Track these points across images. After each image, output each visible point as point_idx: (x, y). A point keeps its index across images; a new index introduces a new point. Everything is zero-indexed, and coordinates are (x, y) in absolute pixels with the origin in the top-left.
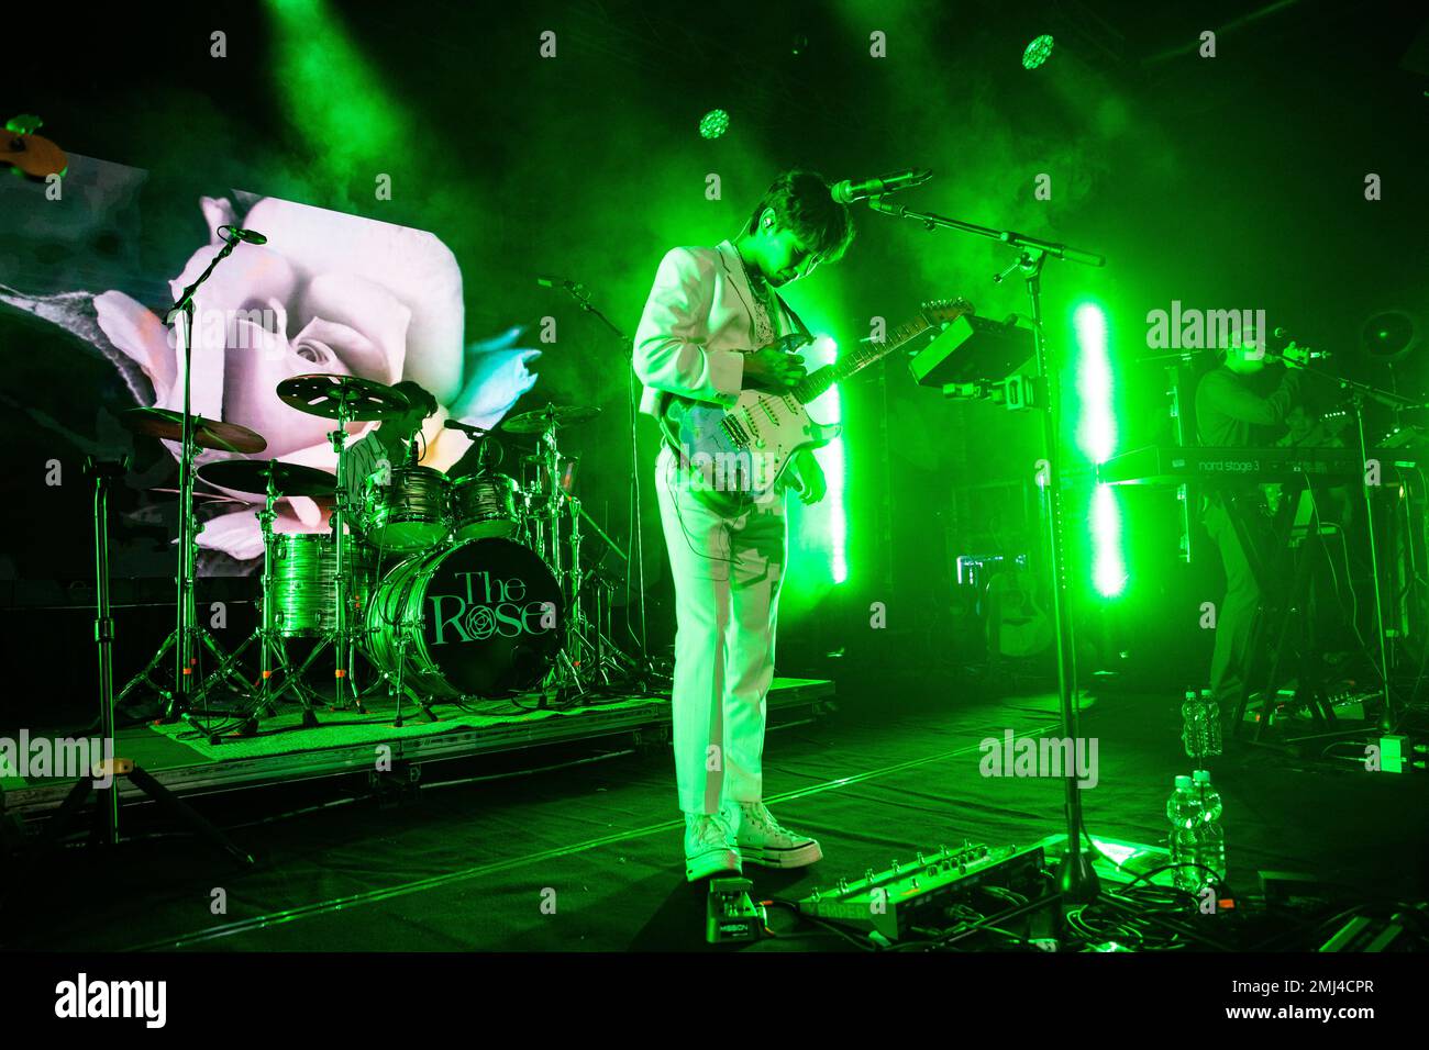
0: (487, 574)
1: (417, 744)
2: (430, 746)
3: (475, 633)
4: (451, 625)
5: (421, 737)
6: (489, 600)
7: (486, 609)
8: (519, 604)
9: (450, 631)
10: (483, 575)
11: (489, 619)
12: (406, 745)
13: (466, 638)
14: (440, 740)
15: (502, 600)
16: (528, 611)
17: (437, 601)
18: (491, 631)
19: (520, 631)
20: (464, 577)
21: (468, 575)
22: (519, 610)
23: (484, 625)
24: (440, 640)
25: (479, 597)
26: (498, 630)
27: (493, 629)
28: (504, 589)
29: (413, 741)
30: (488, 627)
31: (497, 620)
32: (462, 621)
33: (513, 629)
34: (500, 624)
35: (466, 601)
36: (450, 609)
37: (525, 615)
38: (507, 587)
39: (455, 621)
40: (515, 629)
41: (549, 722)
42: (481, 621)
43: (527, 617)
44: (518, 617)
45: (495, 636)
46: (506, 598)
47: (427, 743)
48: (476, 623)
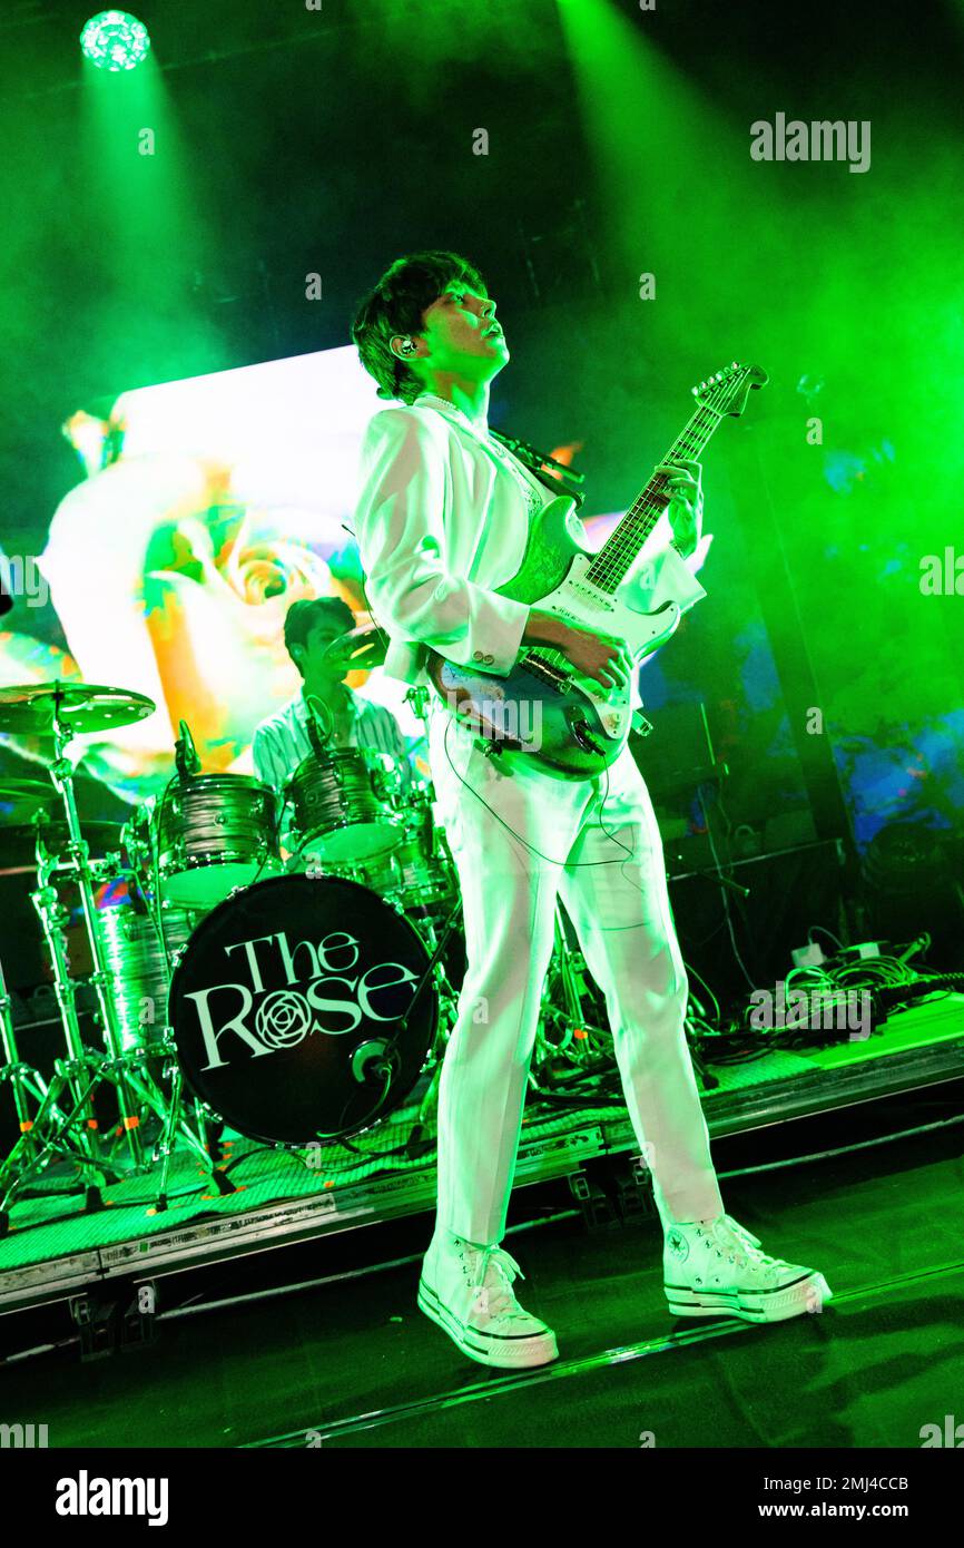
0: (282, 937)
1: (127, 1252)
2: (150, 1252)
3: (275, 1038)
4: (230, 1032)
5: (133, 1239)
6: (292, 979)
7: (289, 995)
8: (351, 975)
9: (229, 1043)
10: (276, 941)
11: (299, 1011)
12: (108, 1257)
13: (260, 1050)
14: (166, 1242)
15: (317, 973)
16: (368, 984)
17: (200, 998)
18: (303, 1030)
19: (358, 1020)
20: (243, 950)
21: (249, 946)
22: (352, 985)
23: (290, 1022)
24: (215, 1060)
25: (274, 978)
26: (317, 1026)
27: (306, 1026)
28: (319, 956)
29: (120, 1247)
30: (298, 1023)
31: (313, 1010)
32: (249, 1023)
33: (346, 1019)
34: (317, 1014)
35: (251, 987)
36: (224, 1007)
37: (363, 990)
38: (322, 950)
39: (236, 1025)
40: (348, 1019)
41: (365, 1187)
42: (283, 1017)
43: (369, 995)
44: (353, 997)
45: (314, 1037)
46: (322, 969)
47: (143, 1248)
48: (274, 1021)
